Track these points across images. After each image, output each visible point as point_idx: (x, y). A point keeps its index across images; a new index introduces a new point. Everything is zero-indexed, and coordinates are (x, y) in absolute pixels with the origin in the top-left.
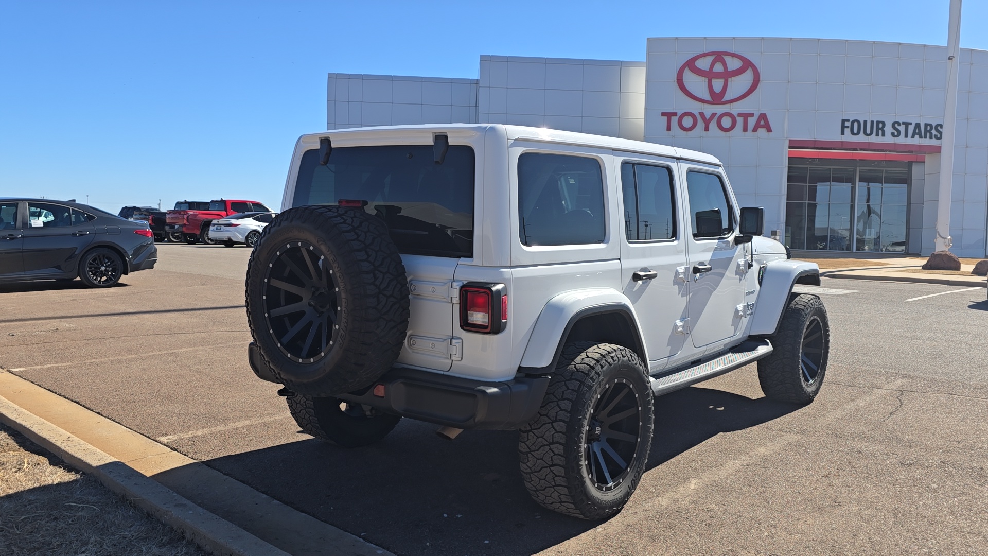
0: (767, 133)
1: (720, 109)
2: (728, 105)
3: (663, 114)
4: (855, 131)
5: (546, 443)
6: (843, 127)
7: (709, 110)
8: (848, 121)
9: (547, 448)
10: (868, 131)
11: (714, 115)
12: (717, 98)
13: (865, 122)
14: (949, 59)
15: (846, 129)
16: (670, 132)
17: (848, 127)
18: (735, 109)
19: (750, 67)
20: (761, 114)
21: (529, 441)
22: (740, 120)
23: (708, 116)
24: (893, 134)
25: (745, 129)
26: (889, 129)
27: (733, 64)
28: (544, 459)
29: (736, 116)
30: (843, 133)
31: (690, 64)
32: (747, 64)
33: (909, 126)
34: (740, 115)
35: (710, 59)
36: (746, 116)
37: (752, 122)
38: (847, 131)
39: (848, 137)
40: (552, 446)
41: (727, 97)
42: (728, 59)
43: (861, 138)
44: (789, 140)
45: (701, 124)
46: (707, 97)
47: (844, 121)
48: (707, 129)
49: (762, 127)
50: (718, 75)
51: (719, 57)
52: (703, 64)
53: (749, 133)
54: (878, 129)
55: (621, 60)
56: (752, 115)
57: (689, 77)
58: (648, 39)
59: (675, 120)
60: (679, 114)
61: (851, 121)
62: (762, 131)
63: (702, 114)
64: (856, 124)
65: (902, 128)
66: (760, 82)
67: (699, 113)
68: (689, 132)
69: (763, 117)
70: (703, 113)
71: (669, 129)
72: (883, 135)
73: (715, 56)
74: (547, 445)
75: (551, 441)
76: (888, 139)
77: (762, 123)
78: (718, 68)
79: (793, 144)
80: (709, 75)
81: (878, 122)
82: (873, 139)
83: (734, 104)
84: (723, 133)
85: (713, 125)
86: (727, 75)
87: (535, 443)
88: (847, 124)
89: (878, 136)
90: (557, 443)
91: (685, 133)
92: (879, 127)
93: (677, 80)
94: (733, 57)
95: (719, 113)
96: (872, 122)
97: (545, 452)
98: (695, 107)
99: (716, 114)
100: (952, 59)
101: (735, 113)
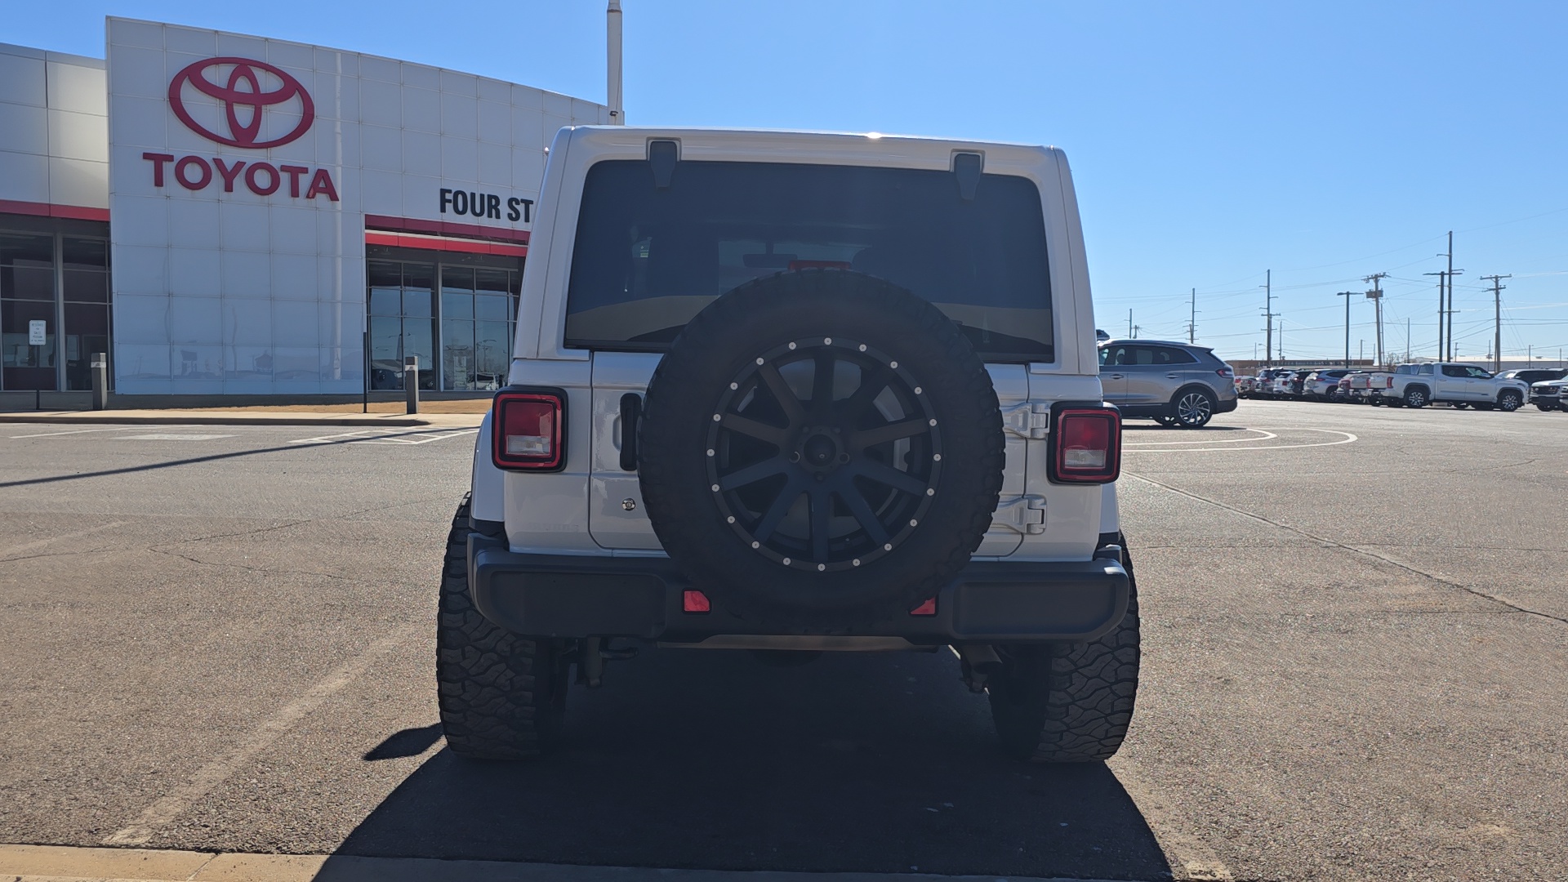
0: (331, 202)
1: (250, 156)
2: (263, 151)
3: (147, 156)
4: (460, 208)
5: (1106, 650)
6: (443, 201)
7: (231, 156)
8: (450, 191)
9: (1109, 657)
10: (478, 210)
11: (240, 165)
12: (244, 137)
13: (473, 195)
14: (611, 114)
15: (447, 204)
16: (162, 189)
17: (449, 201)
18: (278, 157)
19: (297, 92)
20: (319, 170)
21: (1074, 653)
22: (285, 178)
23: (229, 167)
24: (510, 216)
25: (295, 193)
26: (504, 208)
27: (269, 84)
28: (1101, 676)
29: (278, 170)
30: (443, 210)
31: (193, 73)
32: (291, 87)
33: (530, 205)
34: (284, 168)
35: (227, 70)
36: (295, 172)
37: (305, 181)
38: (449, 207)
39: (450, 217)
40: (1116, 653)
41: (261, 138)
42: (259, 74)
43: (468, 219)
44: (366, 215)
45: (217, 179)
46: (225, 132)
47: (443, 192)
48: (229, 188)
49: (322, 191)
50: (244, 99)
51: (243, 67)
52: (217, 76)
53: (301, 200)
54: (490, 207)
55: (46, 49)
56: (305, 170)
57: (191, 96)
58: (108, 18)
59: (169, 169)
60: (177, 158)
61: (453, 192)
62: (322, 198)
63: (219, 163)
64: (460, 197)
65: (521, 208)
66: (315, 119)
67: (214, 159)
68: (196, 192)
69: (322, 175)
70: (220, 160)
71: (159, 182)
72: (498, 217)
73: (236, 65)
74: (1109, 652)
75: (1115, 645)
76: (504, 223)
77: (322, 185)
78: (243, 86)
79: (372, 222)
80: (228, 96)
81: (490, 197)
82: (485, 221)
83: (274, 149)
84: (258, 197)
85: (239, 182)
86: (259, 100)
87: (1086, 652)
88: (449, 196)
89: (491, 217)
90: (1124, 646)
91: (189, 192)
92: (491, 204)
93: (170, 98)
94: (267, 70)
95: (249, 163)
96: (482, 196)
97: (1104, 665)
98: (207, 150)
99: (245, 163)
100: (615, 115)
101: (276, 165)
